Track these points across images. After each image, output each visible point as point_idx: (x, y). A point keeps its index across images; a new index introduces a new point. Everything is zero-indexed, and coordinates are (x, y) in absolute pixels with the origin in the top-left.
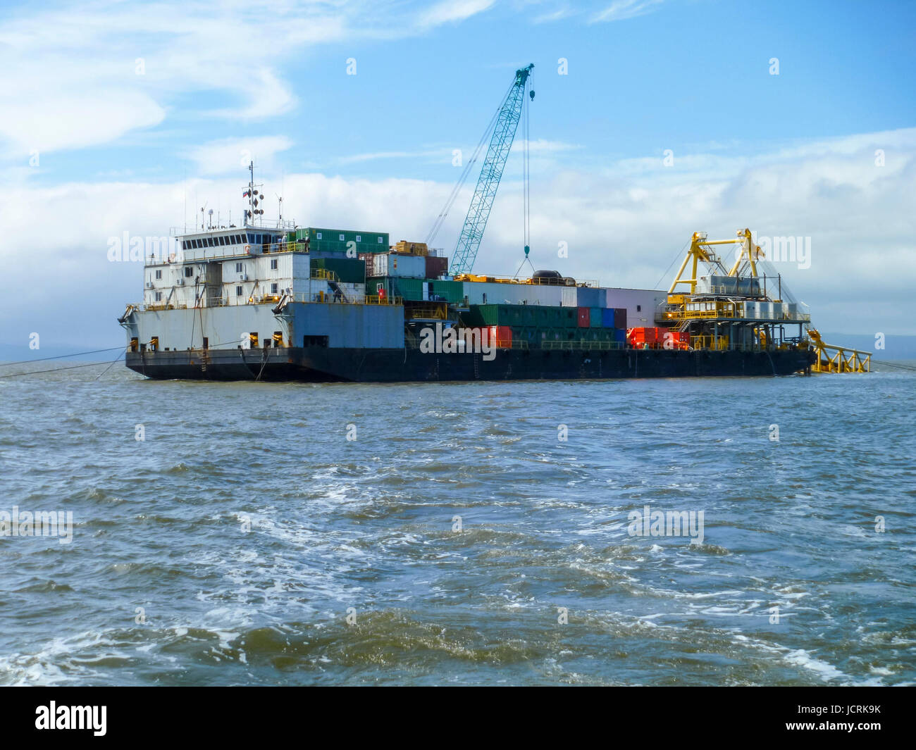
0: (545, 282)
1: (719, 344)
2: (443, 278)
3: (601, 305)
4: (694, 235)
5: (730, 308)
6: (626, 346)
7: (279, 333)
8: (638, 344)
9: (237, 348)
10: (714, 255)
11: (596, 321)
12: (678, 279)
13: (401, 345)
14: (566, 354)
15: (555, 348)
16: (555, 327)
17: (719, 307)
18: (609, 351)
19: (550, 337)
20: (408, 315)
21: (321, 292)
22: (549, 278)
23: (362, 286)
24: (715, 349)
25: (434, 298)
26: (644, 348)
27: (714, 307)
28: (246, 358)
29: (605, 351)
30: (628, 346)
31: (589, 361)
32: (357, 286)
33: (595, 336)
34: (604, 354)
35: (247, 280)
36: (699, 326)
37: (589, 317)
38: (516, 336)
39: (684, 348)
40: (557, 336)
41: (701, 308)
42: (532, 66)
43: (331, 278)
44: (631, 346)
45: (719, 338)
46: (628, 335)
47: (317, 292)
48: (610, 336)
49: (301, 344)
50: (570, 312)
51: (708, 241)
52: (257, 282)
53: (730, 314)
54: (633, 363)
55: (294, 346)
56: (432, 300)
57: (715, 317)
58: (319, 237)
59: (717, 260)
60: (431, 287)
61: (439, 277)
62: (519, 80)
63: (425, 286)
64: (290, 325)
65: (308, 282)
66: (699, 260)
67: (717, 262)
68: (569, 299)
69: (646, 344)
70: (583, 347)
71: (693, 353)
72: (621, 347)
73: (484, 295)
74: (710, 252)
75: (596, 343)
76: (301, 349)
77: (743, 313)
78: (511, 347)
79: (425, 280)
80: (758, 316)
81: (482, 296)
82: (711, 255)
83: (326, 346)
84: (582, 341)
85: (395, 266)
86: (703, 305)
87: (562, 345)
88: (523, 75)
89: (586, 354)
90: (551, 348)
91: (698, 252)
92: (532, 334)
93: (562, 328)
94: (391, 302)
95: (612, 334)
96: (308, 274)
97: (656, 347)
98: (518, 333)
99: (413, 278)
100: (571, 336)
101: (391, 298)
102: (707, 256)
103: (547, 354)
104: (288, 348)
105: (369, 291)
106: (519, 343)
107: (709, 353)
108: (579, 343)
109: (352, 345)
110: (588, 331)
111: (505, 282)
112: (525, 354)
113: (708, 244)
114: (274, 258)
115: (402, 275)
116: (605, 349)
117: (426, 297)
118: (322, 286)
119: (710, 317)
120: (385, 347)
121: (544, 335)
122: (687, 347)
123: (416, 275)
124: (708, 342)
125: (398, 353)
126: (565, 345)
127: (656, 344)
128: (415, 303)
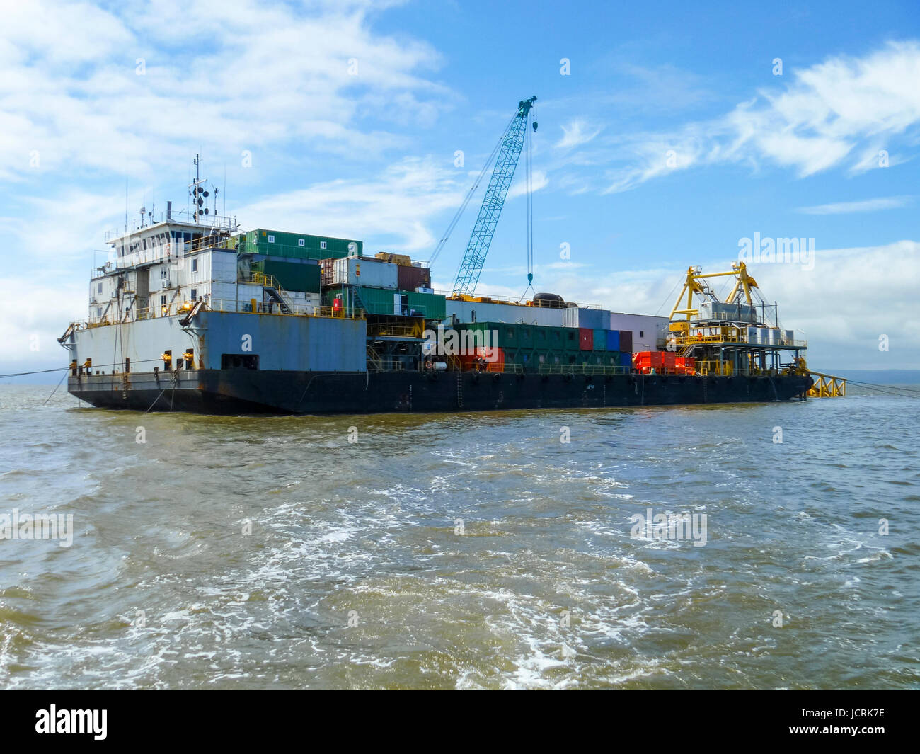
0: (545, 305)
1: (725, 370)
2: (421, 290)
3: (605, 327)
4: (690, 269)
5: (735, 333)
6: (631, 371)
7: (190, 351)
8: (644, 368)
9: (153, 371)
10: (708, 287)
11: (600, 343)
12: (675, 309)
13: (363, 368)
14: (567, 379)
15: (555, 373)
16: (554, 350)
17: (724, 332)
18: (615, 376)
19: (549, 359)
20: (372, 331)
21: (253, 301)
22: (550, 301)
23: (316, 297)
24: (721, 375)
25: (408, 312)
26: (651, 373)
27: (719, 331)
28: (161, 383)
29: (610, 376)
30: (634, 371)
31: (593, 387)
32: (309, 296)
33: (599, 360)
34: (609, 380)
35: (169, 288)
36: (703, 351)
37: (592, 339)
38: (509, 358)
39: (691, 374)
40: (556, 360)
41: (706, 333)
42: (535, 98)
43: (268, 282)
44: (637, 371)
45: (724, 363)
46: (634, 359)
47: (248, 300)
48: (614, 360)
49: (217, 365)
50: (571, 333)
51: (702, 274)
52: (179, 288)
53: (734, 340)
54: (640, 390)
55: (207, 367)
56: (406, 315)
57: (720, 342)
58: (271, 240)
59: (710, 292)
60: (405, 300)
61: (416, 289)
62: (522, 111)
63: (397, 298)
64: (202, 340)
65: (234, 287)
66: (693, 292)
67: (710, 295)
68: (571, 321)
69: (652, 369)
70: (585, 371)
71: (701, 378)
72: (627, 372)
73: (473, 312)
74: (703, 284)
75: (600, 367)
76: (219, 371)
77: (746, 338)
78: (502, 371)
79: (397, 292)
80: (759, 341)
81: (471, 313)
82: (706, 287)
83: (255, 368)
84: (585, 365)
85: (358, 273)
86: (707, 330)
87: (562, 370)
88: (526, 106)
89: (589, 380)
90: (550, 373)
91: (692, 285)
92: (528, 357)
93: (562, 350)
94: (351, 315)
95: (617, 357)
96: (234, 277)
97: (663, 372)
98: (512, 355)
99: (382, 288)
100: (572, 360)
101: (350, 311)
102: (702, 289)
103: (545, 379)
104: (199, 371)
105: (325, 302)
106: (513, 366)
107: (716, 379)
108: (582, 367)
109: (293, 366)
110: (590, 354)
111: (502, 303)
112: (520, 379)
113: (703, 277)
114: (195, 258)
115: (367, 284)
116: (609, 374)
117: (397, 311)
118: (254, 293)
119: (716, 342)
120: (340, 369)
121: (541, 359)
122: (694, 372)
123: (386, 284)
124: (713, 367)
125: (359, 377)
126: (566, 369)
127: (663, 369)
128: (383, 319)
